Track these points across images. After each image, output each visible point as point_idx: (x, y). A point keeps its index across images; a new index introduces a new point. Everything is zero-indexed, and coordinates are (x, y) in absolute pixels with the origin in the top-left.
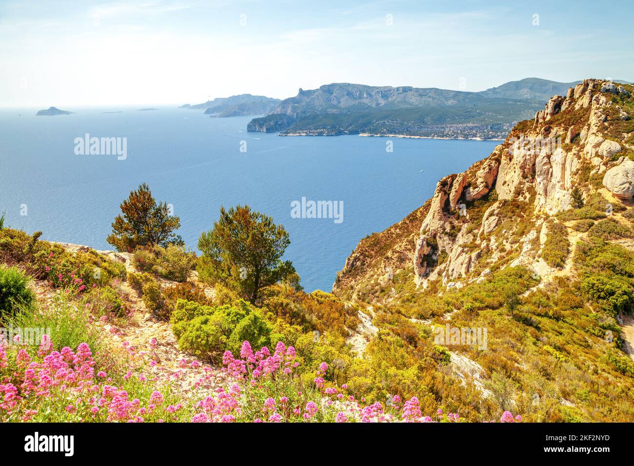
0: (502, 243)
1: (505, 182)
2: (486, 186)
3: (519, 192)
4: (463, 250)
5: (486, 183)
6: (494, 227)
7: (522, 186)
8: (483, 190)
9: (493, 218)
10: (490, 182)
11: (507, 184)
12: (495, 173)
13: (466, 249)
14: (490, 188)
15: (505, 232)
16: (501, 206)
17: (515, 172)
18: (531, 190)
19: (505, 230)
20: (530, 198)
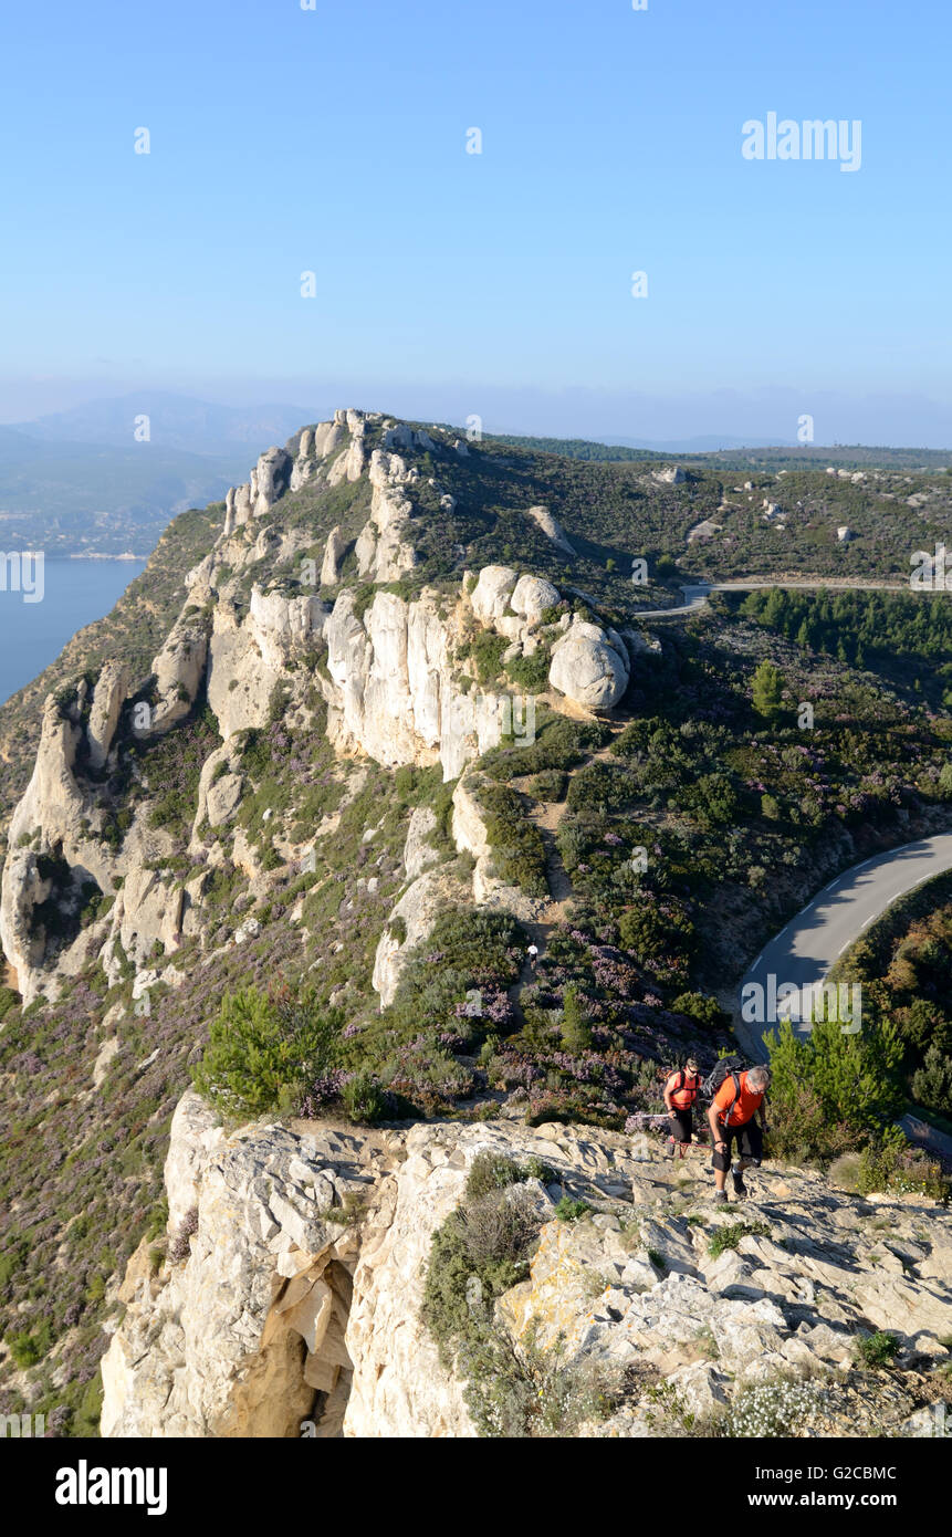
0: (271, 845)
1: (234, 685)
2: (183, 696)
3: (281, 705)
4: (158, 875)
5: (182, 686)
6: (235, 805)
7: (287, 690)
8: (176, 707)
9: (227, 780)
10: (192, 688)
11: (241, 687)
12: (201, 659)
13: (165, 873)
14: (193, 699)
15: (271, 814)
16: (242, 745)
17: (260, 654)
18: (315, 700)
19: (268, 811)
20: (313, 719)
